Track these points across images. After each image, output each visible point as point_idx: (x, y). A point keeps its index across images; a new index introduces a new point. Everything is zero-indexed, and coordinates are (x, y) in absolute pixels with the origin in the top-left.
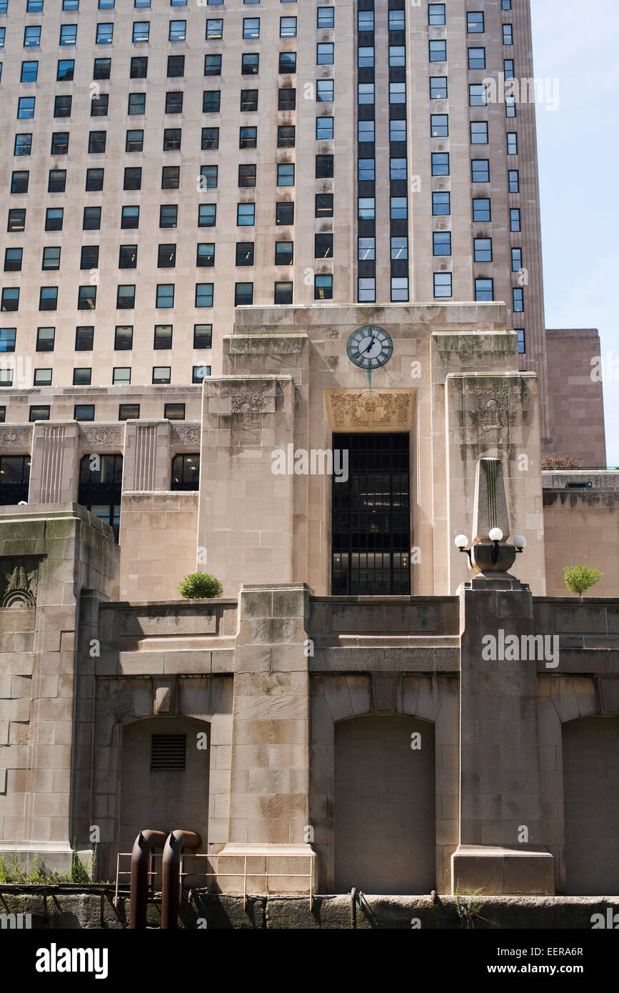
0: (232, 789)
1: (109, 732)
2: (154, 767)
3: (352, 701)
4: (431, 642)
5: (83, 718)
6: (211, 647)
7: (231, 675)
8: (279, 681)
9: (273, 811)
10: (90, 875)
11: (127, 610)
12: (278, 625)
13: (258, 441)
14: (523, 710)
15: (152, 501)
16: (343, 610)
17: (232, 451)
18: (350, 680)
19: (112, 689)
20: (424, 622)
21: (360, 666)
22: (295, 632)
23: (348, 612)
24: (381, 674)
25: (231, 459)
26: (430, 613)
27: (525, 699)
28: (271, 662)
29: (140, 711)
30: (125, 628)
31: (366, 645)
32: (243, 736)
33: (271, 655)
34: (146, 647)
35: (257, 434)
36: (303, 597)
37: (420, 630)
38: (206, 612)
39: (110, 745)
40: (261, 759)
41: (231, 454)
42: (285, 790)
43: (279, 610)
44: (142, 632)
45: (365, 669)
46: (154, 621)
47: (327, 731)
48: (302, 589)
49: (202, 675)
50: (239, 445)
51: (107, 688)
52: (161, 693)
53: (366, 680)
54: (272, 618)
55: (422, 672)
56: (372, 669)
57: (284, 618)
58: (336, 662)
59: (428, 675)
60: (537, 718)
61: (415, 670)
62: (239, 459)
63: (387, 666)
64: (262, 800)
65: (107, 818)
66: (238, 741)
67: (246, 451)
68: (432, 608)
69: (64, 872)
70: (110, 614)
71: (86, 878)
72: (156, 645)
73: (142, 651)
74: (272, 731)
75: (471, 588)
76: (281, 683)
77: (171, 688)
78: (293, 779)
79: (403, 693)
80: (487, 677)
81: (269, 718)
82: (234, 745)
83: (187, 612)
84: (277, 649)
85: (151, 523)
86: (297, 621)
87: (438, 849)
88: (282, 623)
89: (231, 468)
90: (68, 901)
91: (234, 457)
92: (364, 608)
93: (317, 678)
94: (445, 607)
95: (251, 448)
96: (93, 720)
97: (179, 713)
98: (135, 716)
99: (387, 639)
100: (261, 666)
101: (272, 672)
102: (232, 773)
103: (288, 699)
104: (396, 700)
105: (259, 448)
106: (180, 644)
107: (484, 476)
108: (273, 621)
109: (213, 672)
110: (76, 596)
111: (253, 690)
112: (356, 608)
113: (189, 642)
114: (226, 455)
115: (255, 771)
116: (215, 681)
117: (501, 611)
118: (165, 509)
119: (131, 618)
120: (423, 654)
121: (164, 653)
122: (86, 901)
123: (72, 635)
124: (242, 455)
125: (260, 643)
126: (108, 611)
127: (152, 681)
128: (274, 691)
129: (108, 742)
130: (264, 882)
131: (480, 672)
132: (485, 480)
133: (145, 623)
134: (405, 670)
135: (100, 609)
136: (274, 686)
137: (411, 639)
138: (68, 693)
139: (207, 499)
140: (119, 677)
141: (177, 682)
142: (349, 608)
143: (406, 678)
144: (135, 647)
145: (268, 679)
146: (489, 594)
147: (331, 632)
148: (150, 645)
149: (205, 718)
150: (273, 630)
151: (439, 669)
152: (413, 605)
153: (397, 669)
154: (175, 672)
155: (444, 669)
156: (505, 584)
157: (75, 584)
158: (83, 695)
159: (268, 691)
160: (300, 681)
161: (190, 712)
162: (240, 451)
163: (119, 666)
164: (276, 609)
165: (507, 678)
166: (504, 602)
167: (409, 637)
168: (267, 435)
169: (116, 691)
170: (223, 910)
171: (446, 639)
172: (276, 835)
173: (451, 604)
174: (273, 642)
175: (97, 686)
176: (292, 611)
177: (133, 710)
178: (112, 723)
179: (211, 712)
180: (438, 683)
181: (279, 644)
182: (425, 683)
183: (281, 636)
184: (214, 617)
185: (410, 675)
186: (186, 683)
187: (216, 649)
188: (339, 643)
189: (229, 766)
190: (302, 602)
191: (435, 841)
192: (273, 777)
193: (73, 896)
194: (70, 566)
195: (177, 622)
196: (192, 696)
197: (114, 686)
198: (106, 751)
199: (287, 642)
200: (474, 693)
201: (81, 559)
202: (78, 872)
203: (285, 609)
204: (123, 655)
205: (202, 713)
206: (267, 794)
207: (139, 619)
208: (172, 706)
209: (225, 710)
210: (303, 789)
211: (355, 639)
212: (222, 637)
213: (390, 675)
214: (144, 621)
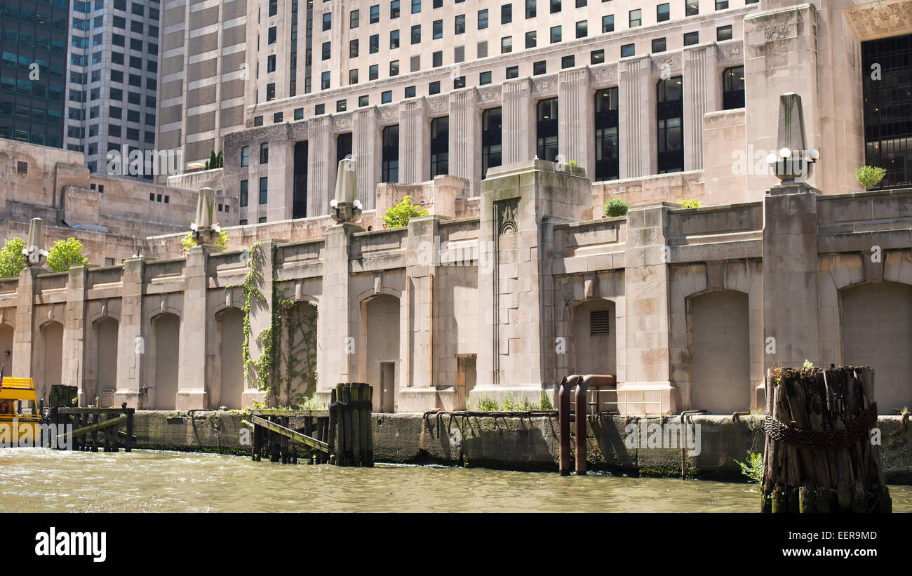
0: (627, 346)
1: (562, 312)
2: (592, 334)
3: (694, 283)
4: (745, 236)
5: (547, 304)
6: (612, 251)
7: (623, 270)
8: (650, 272)
9: (648, 359)
10: (553, 405)
11: (568, 230)
12: (648, 233)
13: (786, 63)
14: (807, 281)
15: (725, 118)
16: (689, 218)
17: (767, 73)
18: (694, 268)
19: (562, 283)
20: (741, 223)
21: (698, 257)
22: (658, 237)
23: (692, 220)
24: (712, 263)
25: (767, 80)
26: (745, 216)
27: (808, 274)
28: (645, 258)
29: (578, 297)
30: (568, 241)
31: (703, 242)
32: (631, 311)
33: (644, 253)
34: (580, 254)
35: (785, 57)
36: (661, 212)
37: (739, 228)
38: (610, 227)
39: (563, 321)
40: (642, 325)
41: (767, 76)
42: (655, 346)
43: (648, 223)
44: (577, 244)
45: (701, 259)
46: (583, 235)
47: (679, 304)
48: (661, 206)
49: (609, 270)
50: (772, 68)
51: (560, 283)
52: (588, 283)
53: (704, 266)
54: (645, 228)
55: (738, 259)
56: (706, 259)
57: (652, 228)
58: (684, 257)
59: (743, 260)
60: (817, 287)
61: (733, 258)
62: (772, 79)
63: (716, 256)
64: (643, 352)
65: (563, 368)
66: (629, 314)
67: (778, 72)
68: (746, 212)
69: (537, 403)
70: (559, 233)
71: (550, 407)
72: (585, 252)
73: (576, 257)
74: (648, 305)
75: (769, 195)
76: (651, 273)
77: (593, 280)
78: (660, 338)
79: (727, 274)
80: (781, 260)
81: (645, 297)
82: (627, 316)
83: (601, 228)
84: (648, 249)
85: (725, 136)
86: (659, 229)
87: (752, 383)
88: (650, 231)
89: (767, 87)
90: (537, 421)
91: (769, 78)
92: (702, 215)
93: (672, 268)
94: (755, 210)
95: (781, 69)
96: (553, 304)
97: (599, 297)
98: (575, 301)
99: (717, 237)
100: (640, 262)
101: (646, 266)
102: (626, 336)
103: (655, 284)
104: (723, 280)
105: (786, 69)
106: (597, 250)
107: (783, 108)
108: (645, 230)
109: (615, 268)
110: (537, 223)
111: (636, 278)
112: (697, 216)
113: (603, 248)
114: (764, 77)
115: (639, 334)
116: (617, 274)
117: (791, 210)
118: (734, 124)
119: (571, 234)
120: (738, 246)
121: (587, 258)
122: (546, 421)
123: (536, 249)
124: (774, 76)
125: (639, 247)
126: (559, 231)
127: (583, 276)
128: (648, 279)
129: (562, 318)
130: (643, 407)
131: (776, 257)
132: (783, 111)
133: (580, 238)
134: (727, 258)
135: (554, 230)
136: (647, 275)
137: (732, 236)
138: (536, 288)
139: (751, 114)
140: (565, 275)
141: (596, 275)
142: (692, 217)
143: (728, 263)
144: (572, 254)
145: (644, 271)
146: (782, 198)
147: (682, 235)
148: (581, 252)
149: (612, 299)
150: (646, 236)
151: (749, 256)
152: (734, 211)
153: (722, 259)
154: (594, 270)
155: (752, 256)
156: (794, 189)
157: (537, 215)
158: (546, 288)
159: (644, 279)
160: (662, 272)
161: (604, 296)
162: (773, 72)
163: (564, 268)
164: (646, 222)
165: (795, 259)
166: (793, 203)
167: (731, 234)
168: (792, 55)
169: (564, 285)
170: (615, 426)
171: (755, 234)
172: (651, 377)
173: (758, 208)
174: (645, 245)
175: (554, 282)
176: (655, 222)
177: (574, 297)
178: (563, 306)
179: (615, 294)
180: (750, 266)
181: (649, 246)
182: (741, 266)
183: (649, 240)
184: (615, 230)
185: (731, 261)
186: (601, 276)
187: (616, 252)
188: (686, 242)
189: (625, 331)
190: (661, 215)
191: (749, 378)
192: (649, 337)
193: (539, 418)
194: (533, 204)
195: (595, 235)
196: (605, 284)
197: (563, 281)
198: (561, 324)
199: (653, 245)
200: (771, 272)
201: (540, 197)
202: (545, 402)
203: (652, 222)
204: (567, 260)
205: (610, 296)
206: (645, 349)
207: (575, 235)
208: (594, 292)
209: (622, 294)
210: (665, 345)
211: (696, 239)
212: (620, 244)
213: (718, 262)
214: (577, 236)
